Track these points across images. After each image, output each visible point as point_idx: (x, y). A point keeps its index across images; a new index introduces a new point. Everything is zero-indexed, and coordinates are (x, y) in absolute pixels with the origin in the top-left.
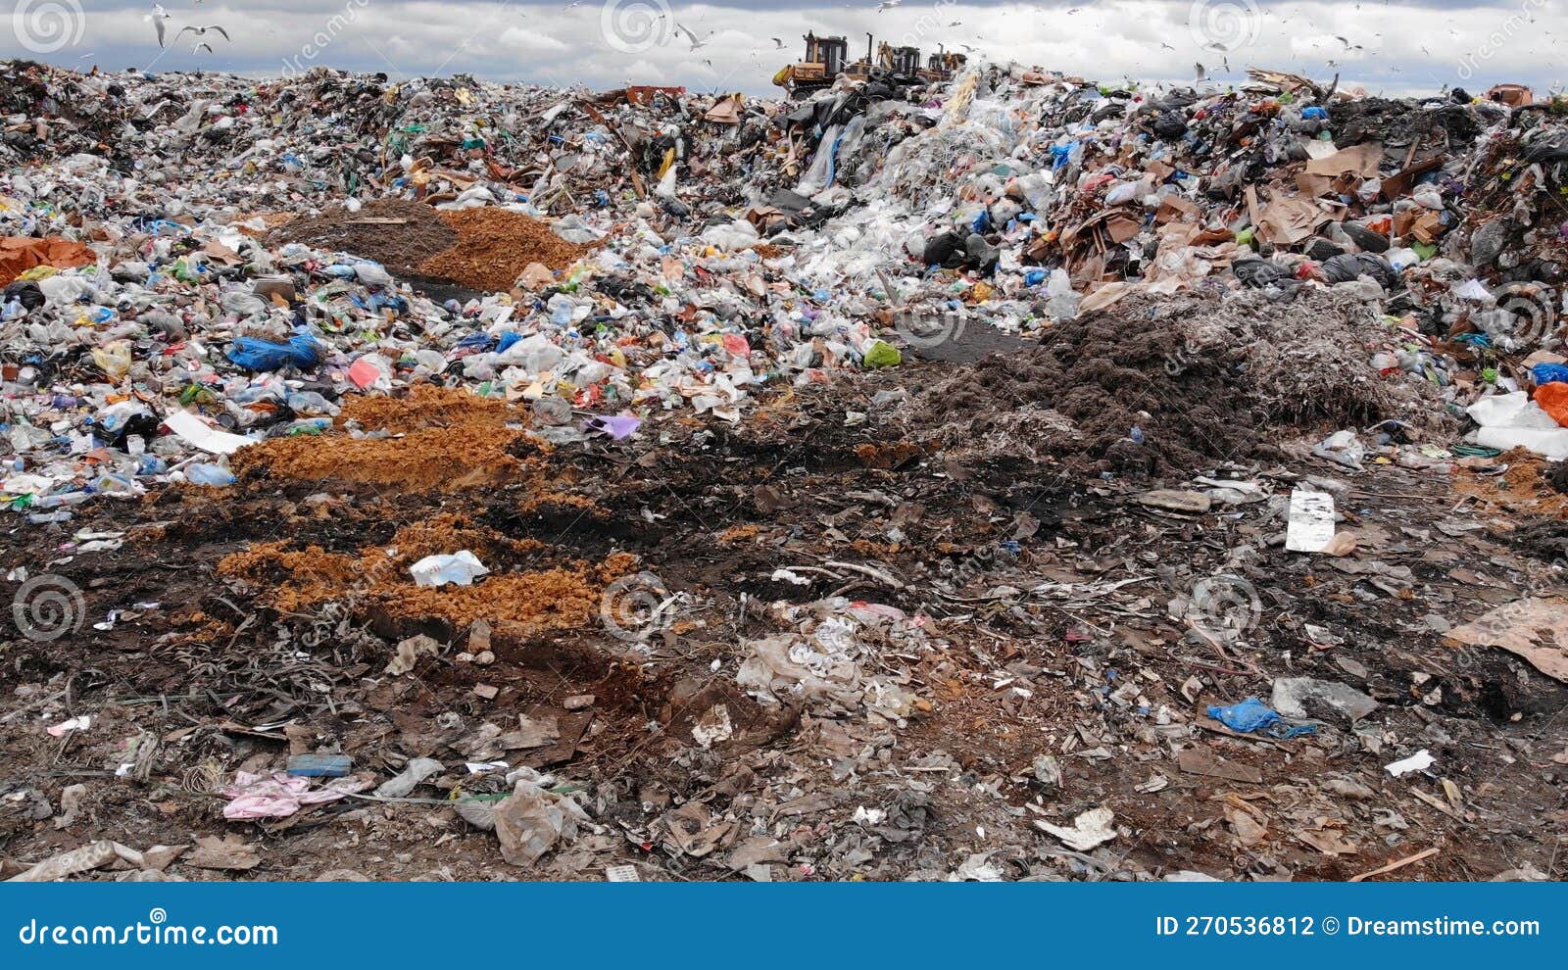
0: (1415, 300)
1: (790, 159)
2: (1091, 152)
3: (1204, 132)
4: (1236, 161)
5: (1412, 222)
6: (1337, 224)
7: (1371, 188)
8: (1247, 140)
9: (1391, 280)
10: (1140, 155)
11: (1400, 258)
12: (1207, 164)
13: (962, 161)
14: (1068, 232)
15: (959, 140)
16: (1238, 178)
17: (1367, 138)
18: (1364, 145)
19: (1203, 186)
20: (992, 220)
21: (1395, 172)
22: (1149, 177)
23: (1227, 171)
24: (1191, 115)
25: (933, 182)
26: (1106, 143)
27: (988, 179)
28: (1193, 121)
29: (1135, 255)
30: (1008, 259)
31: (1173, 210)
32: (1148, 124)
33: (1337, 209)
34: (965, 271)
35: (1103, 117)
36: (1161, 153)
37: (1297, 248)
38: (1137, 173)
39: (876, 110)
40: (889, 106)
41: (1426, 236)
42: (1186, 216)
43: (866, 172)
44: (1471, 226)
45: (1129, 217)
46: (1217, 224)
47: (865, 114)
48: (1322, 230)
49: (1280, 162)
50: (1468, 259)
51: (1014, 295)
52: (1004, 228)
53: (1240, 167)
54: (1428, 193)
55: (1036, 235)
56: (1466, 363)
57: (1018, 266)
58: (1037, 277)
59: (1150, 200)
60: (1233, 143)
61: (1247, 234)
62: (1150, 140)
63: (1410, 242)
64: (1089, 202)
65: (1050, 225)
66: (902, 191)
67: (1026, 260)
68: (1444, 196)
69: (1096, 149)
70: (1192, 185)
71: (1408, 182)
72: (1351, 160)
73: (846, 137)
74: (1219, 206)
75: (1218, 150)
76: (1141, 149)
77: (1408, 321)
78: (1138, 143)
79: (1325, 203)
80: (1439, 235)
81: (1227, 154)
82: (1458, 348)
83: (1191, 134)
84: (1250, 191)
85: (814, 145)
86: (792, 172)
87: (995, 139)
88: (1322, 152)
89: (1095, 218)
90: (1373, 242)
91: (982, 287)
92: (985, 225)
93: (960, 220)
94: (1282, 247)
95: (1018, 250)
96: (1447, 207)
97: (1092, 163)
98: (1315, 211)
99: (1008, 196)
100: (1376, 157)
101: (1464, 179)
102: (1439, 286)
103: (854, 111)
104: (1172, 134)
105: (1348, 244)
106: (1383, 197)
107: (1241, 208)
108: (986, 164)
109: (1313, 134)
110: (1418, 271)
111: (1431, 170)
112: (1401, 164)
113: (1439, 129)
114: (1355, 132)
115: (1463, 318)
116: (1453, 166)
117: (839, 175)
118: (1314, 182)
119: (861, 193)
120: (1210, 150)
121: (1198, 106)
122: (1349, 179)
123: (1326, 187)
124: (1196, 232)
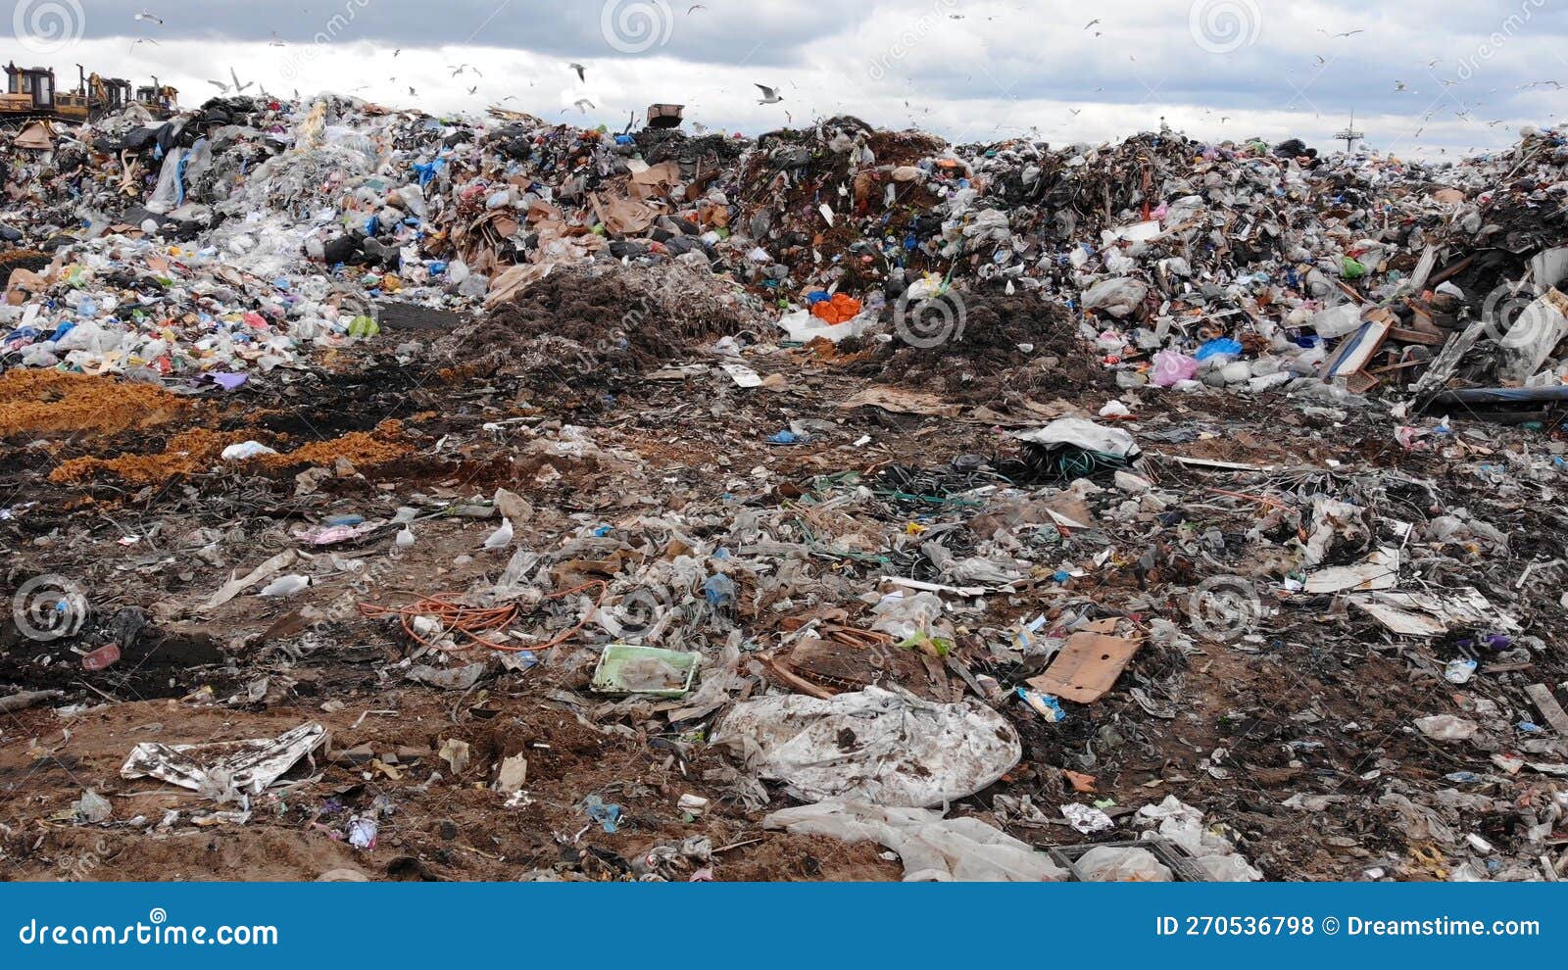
0: (728, 263)
1: (127, 181)
2: (456, 169)
3: (546, 154)
4: (577, 175)
5: (711, 214)
6: (665, 217)
7: (678, 192)
8: (583, 159)
9: (711, 252)
10: (500, 171)
11: (711, 237)
12: (553, 178)
13: (335, 176)
14: (456, 232)
15: (328, 159)
16: (581, 190)
17: (667, 157)
18: (667, 162)
19: (556, 194)
20: (381, 225)
21: (692, 181)
22: (514, 187)
23: (572, 184)
24: (532, 140)
25: (311, 195)
26: (468, 161)
27: (366, 192)
28: (534, 146)
29: (520, 247)
30: (409, 254)
31: (540, 212)
32: (500, 146)
33: (661, 207)
34: (369, 267)
35: (456, 142)
36: (516, 170)
37: (642, 234)
38: (502, 185)
39: (218, 134)
40: (232, 131)
41: (723, 223)
42: (551, 216)
43: (224, 189)
44: (748, 214)
45: (508, 217)
46: (574, 222)
47: (207, 138)
48: (655, 221)
49: (609, 175)
50: (750, 235)
51: (423, 283)
52: (393, 230)
53: (582, 180)
54: (717, 195)
55: (428, 235)
56: (768, 299)
57: (418, 260)
58: (438, 268)
59: (521, 204)
60: (572, 162)
61: (598, 228)
62: (505, 160)
63: (712, 227)
64: (472, 207)
65: (438, 227)
66: (277, 204)
67: (424, 255)
68: (728, 195)
69: (461, 167)
70: (547, 193)
71: (702, 187)
72: (659, 174)
73: (191, 158)
74: (570, 208)
75: (561, 167)
76: (499, 166)
77: (727, 276)
78: (497, 163)
79: (651, 203)
80: (730, 223)
81: (570, 169)
82: (762, 290)
83: (535, 155)
84: (593, 196)
85: (155, 167)
86: (132, 192)
87: (360, 159)
88: (638, 167)
89: (482, 219)
90: (689, 229)
91: (390, 278)
92: (376, 228)
93: (350, 226)
94: (630, 235)
95: (415, 248)
96: (731, 203)
97: (458, 177)
98: (648, 210)
99: (390, 204)
100: (675, 172)
101: (737, 184)
102: (739, 253)
103: (196, 135)
104: (521, 154)
105: (676, 230)
106: (686, 199)
107: (587, 209)
108: (357, 180)
109: (630, 155)
110: (724, 245)
111: (713, 179)
112: (694, 176)
113: (710, 151)
114: (658, 153)
115: (758, 272)
116: (726, 177)
117: (191, 192)
118: (641, 189)
119: (227, 207)
120: (553, 167)
121: (537, 133)
122: (665, 187)
123: (648, 192)
124: (563, 228)
